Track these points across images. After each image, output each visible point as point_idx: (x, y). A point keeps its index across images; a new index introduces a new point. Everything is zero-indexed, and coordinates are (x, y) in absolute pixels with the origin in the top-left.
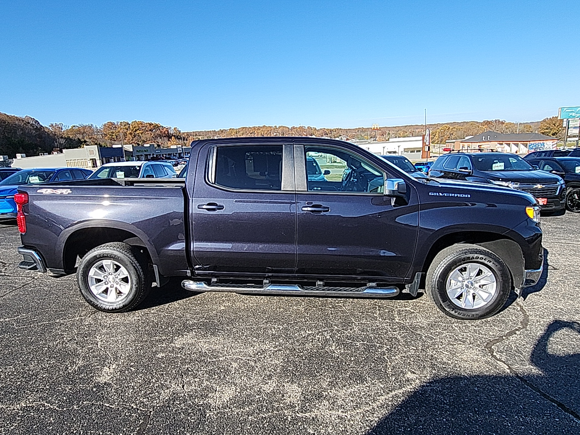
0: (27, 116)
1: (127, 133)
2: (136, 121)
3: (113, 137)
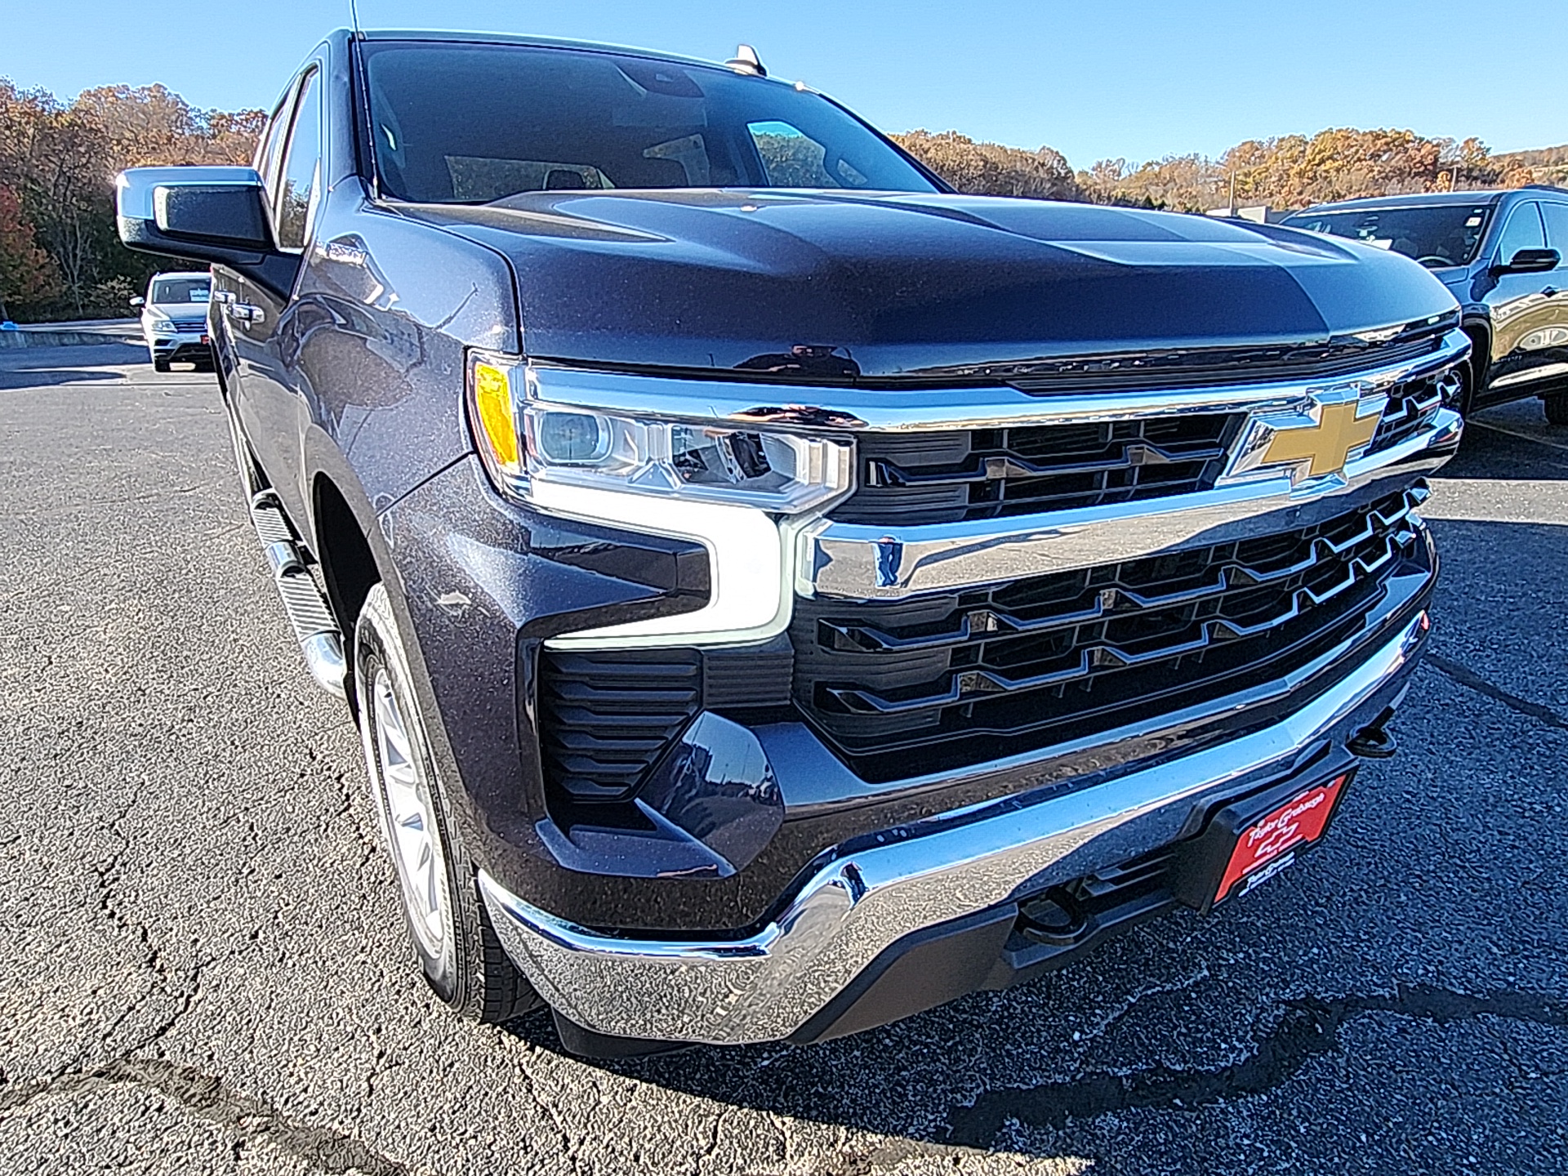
0: (1044, 148)
1: (1292, 172)
2: (1330, 131)
3: (1246, 187)
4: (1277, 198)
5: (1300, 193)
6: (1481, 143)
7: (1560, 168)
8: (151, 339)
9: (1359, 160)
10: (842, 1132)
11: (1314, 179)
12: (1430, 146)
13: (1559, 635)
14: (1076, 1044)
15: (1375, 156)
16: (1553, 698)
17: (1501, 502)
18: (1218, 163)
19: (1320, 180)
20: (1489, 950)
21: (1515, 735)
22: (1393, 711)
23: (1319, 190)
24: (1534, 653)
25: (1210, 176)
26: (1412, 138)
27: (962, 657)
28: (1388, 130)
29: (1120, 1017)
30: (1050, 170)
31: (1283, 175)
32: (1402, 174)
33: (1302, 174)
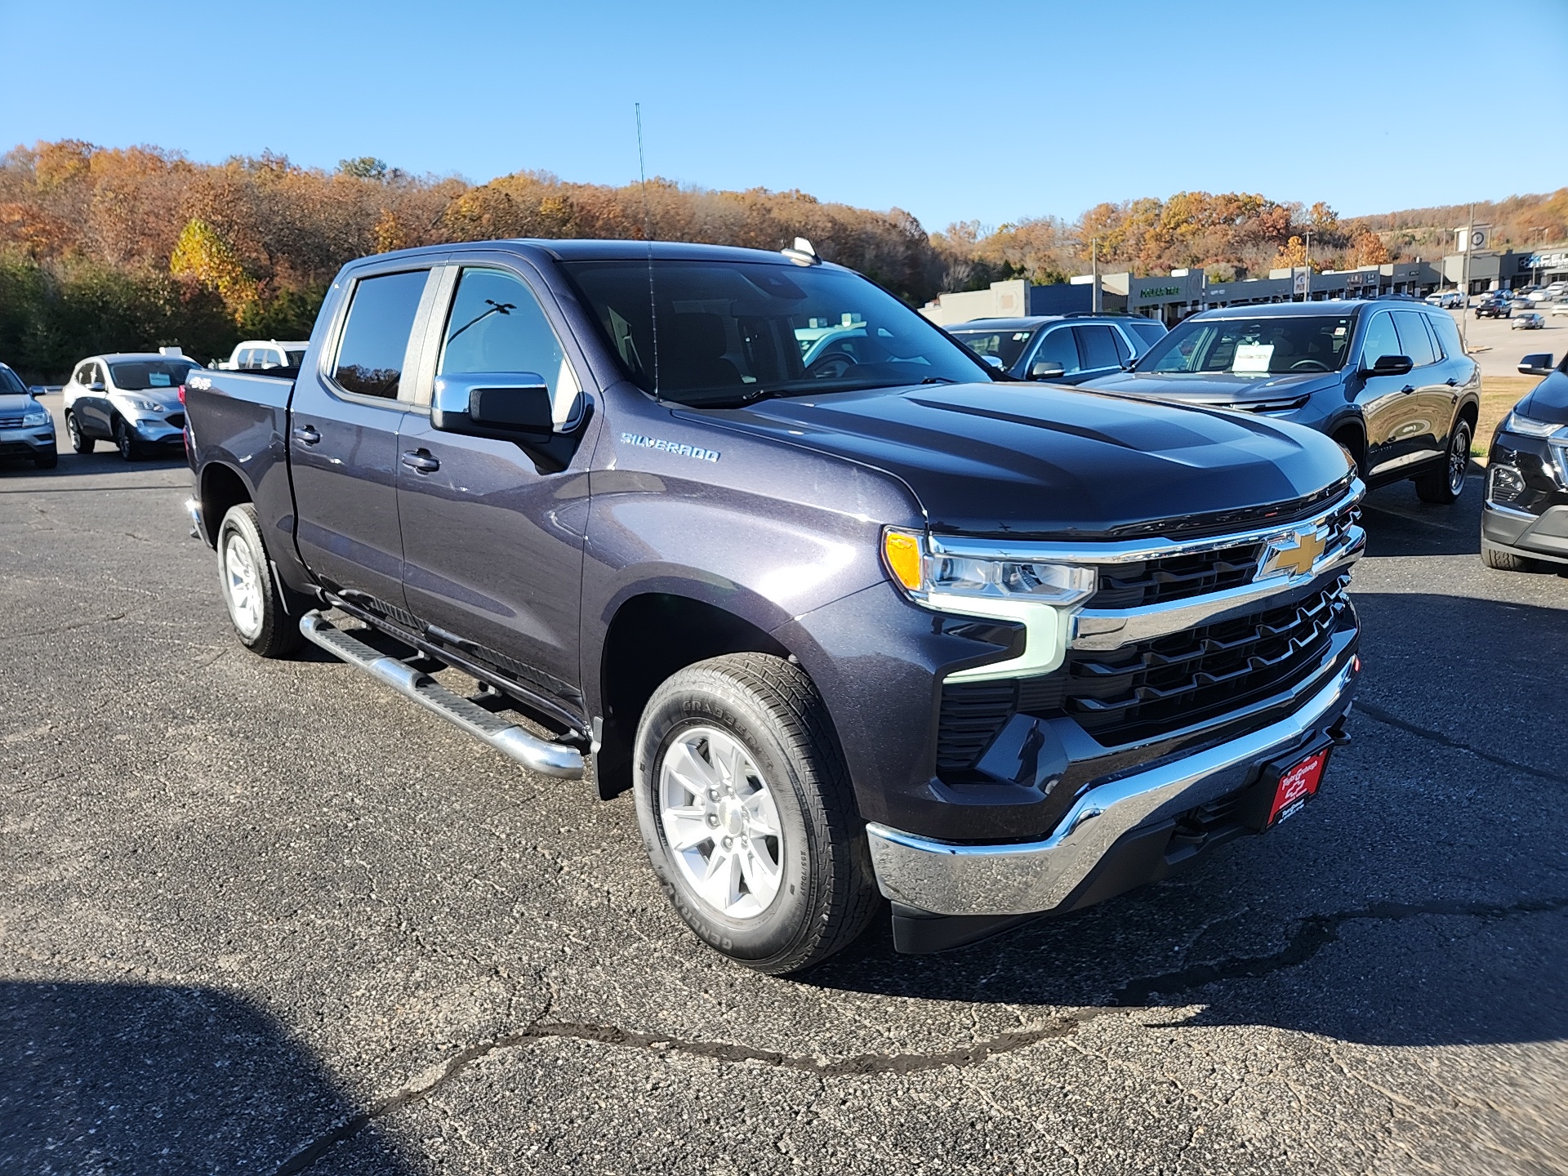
2: (1183, 195)
4: (1137, 262)
5: (1159, 257)
6: (1329, 207)
7: (1404, 232)
9: (1213, 224)
10: (1052, 1008)
11: (1171, 242)
12: (1280, 211)
13: (1444, 681)
14: (1177, 953)
15: (1229, 220)
16: (1444, 726)
17: (1390, 577)
18: (1075, 226)
19: (1177, 244)
20: (1420, 881)
21: (1421, 753)
22: (1345, 718)
23: (1177, 255)
24: (1428, 696)
25: (1068, 239)
26: (1262, 202)
27: (1137, 680)
28: (1239, 195)
29: (1200, 936)
30: (902, 233)
31: (1140, 239)
32: (1256, 238)
33: (1158, 238)
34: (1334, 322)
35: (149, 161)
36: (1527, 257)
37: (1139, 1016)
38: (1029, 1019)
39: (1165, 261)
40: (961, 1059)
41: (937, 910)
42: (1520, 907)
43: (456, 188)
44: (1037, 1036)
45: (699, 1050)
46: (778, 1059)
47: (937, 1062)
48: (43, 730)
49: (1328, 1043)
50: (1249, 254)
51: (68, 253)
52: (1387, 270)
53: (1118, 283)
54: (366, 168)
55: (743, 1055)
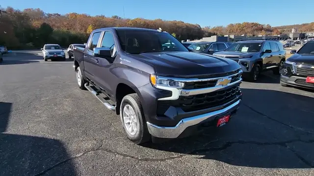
0: (196, 24)
2: (245, 22)
4: (236, 33)
6: (270, 25)
7: (283, 29)
8: (45, 56)
9: (249, 27)
11: (242, 30)
12: (261, 25)
14: (204, 146)
15: (252, 27)
23: (243, 32)
25: (225, 29)
28: (254, 23)
29: (208, 144)
30: (197, 28)
31: (237, 30)
32: (257, 30)
33: (240, 29)
34: (259, 44)
35: (85, 16)
36: (305, 34)
37: (193, 156)
38: (175, 155)
39: (241, 33)
40: (162, 160)
41: (158, 137)
42: (265, 144)
43: (128, 20)
44: (176, 158)
45: (121, 155)
46: (133, 157)
47: (157, 160)
48: (47, 98)
49: (223, 163)
50: (255, 32)
51: (72, 30)
52: (279, 36)
53: (232, 37)
54: (116, 17)
55: (128, 156)
